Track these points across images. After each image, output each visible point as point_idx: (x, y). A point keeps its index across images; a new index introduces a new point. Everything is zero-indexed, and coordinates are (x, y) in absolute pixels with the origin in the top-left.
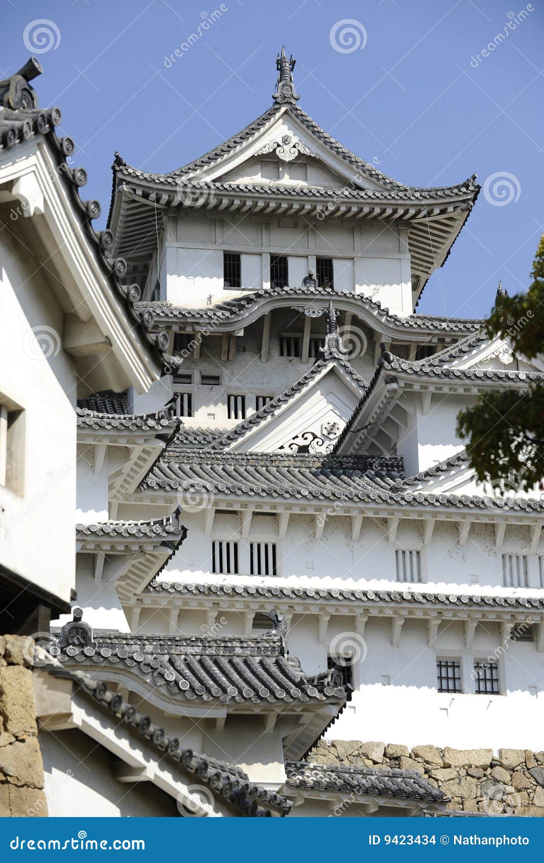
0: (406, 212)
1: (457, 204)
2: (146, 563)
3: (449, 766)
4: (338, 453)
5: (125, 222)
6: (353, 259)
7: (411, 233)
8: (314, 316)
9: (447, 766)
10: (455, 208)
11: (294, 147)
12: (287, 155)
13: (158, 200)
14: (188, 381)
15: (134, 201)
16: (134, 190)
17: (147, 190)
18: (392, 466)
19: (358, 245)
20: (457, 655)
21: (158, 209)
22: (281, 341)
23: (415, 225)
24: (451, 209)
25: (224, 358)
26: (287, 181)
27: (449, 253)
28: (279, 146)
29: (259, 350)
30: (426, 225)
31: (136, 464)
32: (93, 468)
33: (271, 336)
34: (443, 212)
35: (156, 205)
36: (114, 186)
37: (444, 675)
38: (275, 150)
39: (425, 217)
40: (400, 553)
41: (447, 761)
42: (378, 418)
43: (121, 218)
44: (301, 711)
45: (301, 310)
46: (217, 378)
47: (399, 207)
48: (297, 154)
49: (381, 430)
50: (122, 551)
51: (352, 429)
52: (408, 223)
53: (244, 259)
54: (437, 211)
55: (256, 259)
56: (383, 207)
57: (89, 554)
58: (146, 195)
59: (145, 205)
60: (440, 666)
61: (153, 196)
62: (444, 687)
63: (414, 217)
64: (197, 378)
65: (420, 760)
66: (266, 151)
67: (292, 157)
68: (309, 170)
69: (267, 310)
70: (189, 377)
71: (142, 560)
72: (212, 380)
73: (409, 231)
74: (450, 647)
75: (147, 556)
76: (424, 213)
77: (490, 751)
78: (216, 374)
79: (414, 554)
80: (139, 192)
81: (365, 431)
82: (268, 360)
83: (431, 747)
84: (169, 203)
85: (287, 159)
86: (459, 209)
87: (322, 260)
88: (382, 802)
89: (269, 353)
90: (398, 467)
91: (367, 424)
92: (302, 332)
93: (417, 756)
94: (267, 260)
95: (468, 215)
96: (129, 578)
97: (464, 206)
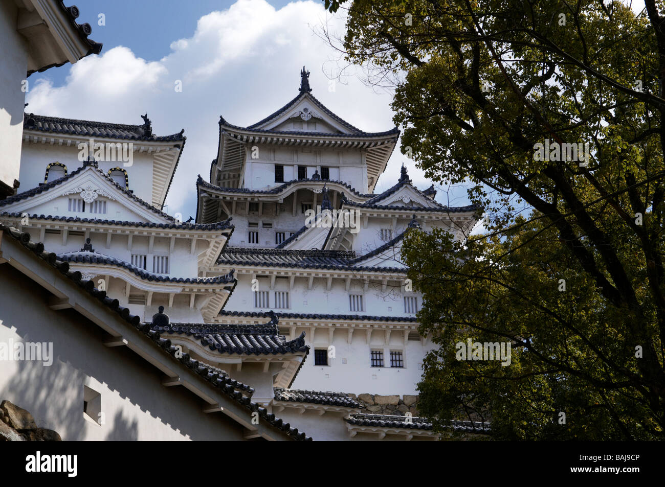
0: (364, 144)
1: (390, 140)
2: (216, 299)
3: (377, 404)
4: (325, 249)
5: (227, 151)
6: (338, 167)
7: (367, 155)
8: (318, 192)
9: (376, 404)
10: (388, 142)
11: (310, 113)
12: (306, 118)
13: (242, 139)
14: (256, 226)
15: (230, 140)
16: (230, 134)
17: (236, 134)
18: (350, 255)
19: (341, 161)
20: (381, 348)
21: (241, 144)
22: (303, 206)
23: (370, 151)
24: (386, 142)
25: (274, 215)
26: (306, 129)
27: (386, 165)
28: (302, 113)
29: (291, 211)
30: (374, 151)
31: (213, 250)
32: (190, 251)
33: (297, 204)
34: (382, 144)
35: (240, 142)
36: (220, 132)
37: (375, 358)
38: (300, 115)
39: (373, 146)
40: (352, 297)
41: (376, 402)
42: (342, 232)
43: (224, 149)
44: (282, 360)
45: (311, 190)
46: (271, 225)
47: (361, 141)
48: (311, 117)
49: (344, 238)
50: (204, 292)
51: (330, 238)
52: (366, 150)
53: (285, 168)
54: (379, 143)
55: (291, 168)
56: (353, 141)
57: (187, 294)
58: (236, 137)
59: (236, 142)
60: (372, 353)
61: (239, 137)
62: (375, 364)
63: (368, 146)
64: (260, 224)
65: (362, 401)
66: (295, 116)
67: (309, 119)
68: (317, 124)
69: (294, 190)
70: (257, 224)
71: (215, 297)
72: (267, 225)
73: (366, 154)
74: (378, 344)
75: (217, 295)
76: (373, 144)
77: (398, 396)
78: (270, 223)
79: (359, 297)
80: (232, 135)
81: (336, 239)
82: (296, 215)
83: (368, 395)
84: (247, 141)
85: (306, 120)
86: (390, 142)
87: (324, 168)
88: (326, 408)
89: (296, 212)
90: (352, 256)
91: (337, 235)
92: (313, 201)
93: (360, 399)
94: (296, 168)
95: (395, 146)
96: (209, 308)
97: (393, 140)
